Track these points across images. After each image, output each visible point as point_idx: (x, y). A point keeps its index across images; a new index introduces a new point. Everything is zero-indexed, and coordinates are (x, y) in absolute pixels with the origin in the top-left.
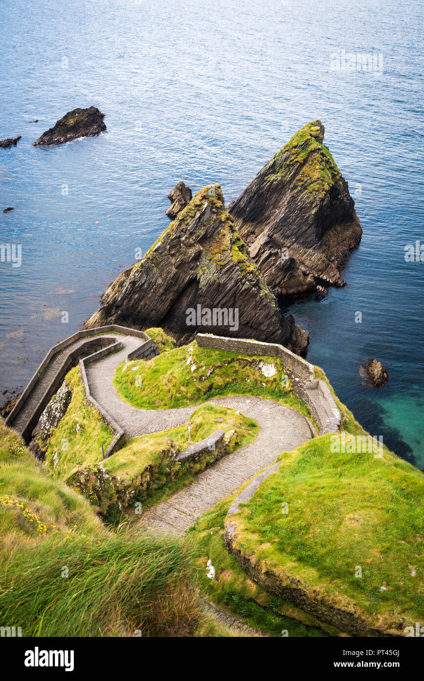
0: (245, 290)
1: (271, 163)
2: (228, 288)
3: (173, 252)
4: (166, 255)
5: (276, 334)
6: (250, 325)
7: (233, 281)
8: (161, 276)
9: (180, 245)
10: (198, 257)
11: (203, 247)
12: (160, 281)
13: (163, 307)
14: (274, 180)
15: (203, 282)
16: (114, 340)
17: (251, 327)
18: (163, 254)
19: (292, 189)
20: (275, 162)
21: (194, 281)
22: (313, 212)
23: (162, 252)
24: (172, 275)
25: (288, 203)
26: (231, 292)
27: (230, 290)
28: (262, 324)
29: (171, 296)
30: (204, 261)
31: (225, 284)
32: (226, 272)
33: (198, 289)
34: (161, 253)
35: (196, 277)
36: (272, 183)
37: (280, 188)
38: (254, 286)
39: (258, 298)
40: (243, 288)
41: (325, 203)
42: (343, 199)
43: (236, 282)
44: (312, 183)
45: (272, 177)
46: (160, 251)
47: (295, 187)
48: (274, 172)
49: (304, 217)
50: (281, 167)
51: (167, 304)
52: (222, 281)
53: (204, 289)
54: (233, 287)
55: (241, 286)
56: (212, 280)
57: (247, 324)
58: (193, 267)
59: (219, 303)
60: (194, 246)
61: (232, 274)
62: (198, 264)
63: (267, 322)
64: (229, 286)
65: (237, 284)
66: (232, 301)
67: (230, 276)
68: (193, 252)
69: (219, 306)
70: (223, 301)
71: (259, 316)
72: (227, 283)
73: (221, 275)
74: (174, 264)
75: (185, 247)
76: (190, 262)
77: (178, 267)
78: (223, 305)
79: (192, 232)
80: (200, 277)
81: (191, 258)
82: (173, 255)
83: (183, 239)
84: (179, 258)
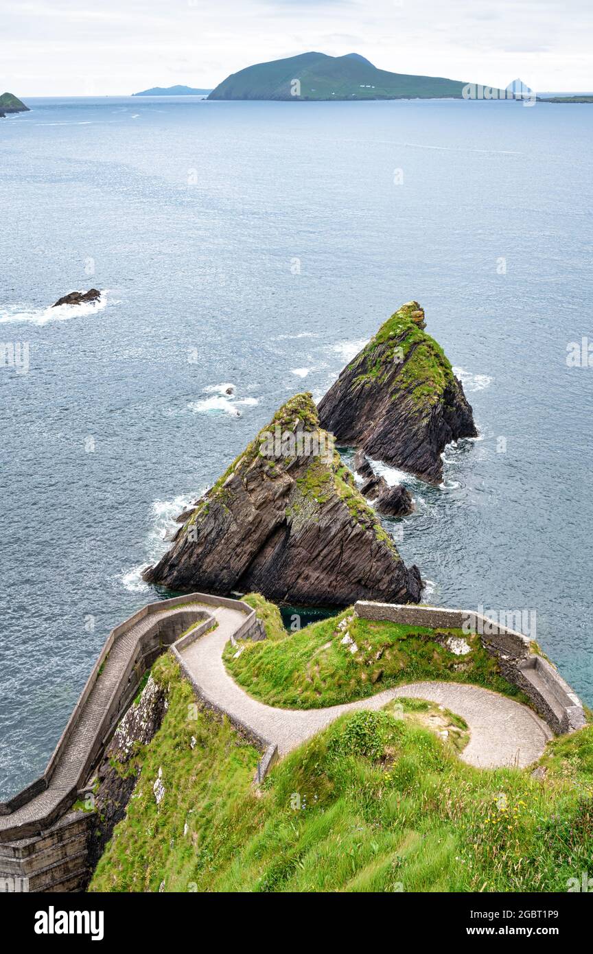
0: (357, 535)
1: (361, 360)
2: (332, 534)
3: (251, 487)
4: (242, 491)
5: (400, 595)
6: (363, 583)
7: (338, 526)
8: (236, 520)
9: (262, 477)
10: (288, 489)
11: (294, 478)
12: (234, 528)
13: (239, 564)
14: (366, 383)
15: (296, 529)
17: (365, 586)
18: (239, 489)
19: (392, 394)
20: (365, 358)
21: (283, 526)
22: (425, 422)
23: (237, 488)
24: (251, 518)
25: (388, 412)
26: (336, 540)
27: (335, 536)
28: (380, 581)
29: (249, 548)
30: (297, 497)
31: (328, 528)
32: (328, 512)
33: (289, 536)
34: (234, 489)
35: (286, 519)
36: (363, 386)
37: (374, 393)
38: (368, 528)
39: (373, 547)
40: (354, 533)
41: (438, 411)
42: (460, 406)
43: (344, 526)
44: (419, 385)
45: (363, 378)
46: (234, 486)
47: (396, 391)
48: (365, 372)
49: (411, 430)
50: (375, 365)
51: (246, 558)
52: (323, 524)
53: (298, 536)
54: (339, 531)
55: (350, 529)
56: (309, 524)
57: (359, 582)
58: (280, 506)
59: (318, 555)
60: (282, 477)
61: (338, 513)
62: (288, 501)
63: (387, 578)
64: (334, 531)
65: (344, 527)
66: (337, 552)
67: (335, 516)
68: (279, 485)
69: (320, 558)
70: (325, 552)
71: (376, 570)
72: (331, 527)
73: (321, 516)
74: (254, 504)
75: (269, 480)
76: (277, 499)
77: (259, 506)
78: (325, 557)
79: (279, 459)
80: (292, 519)
81: (278, 494)
82: (253, 491)
83: (267, 468)
84: (261, 495)
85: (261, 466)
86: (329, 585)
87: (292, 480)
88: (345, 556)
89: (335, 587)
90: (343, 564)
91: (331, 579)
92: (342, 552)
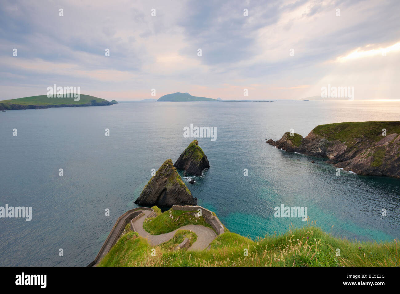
0: (181, 191)
3: (157, 181)
7: (177, 188)
10: (166, 182)
12: (153, 191)
13: (155, 199)
15: (168, 190)
16: (141, 212)
18: (155, 182)
20: (185, 152)
21: (165, 190)
22: (198, 165)
24: (157, 188)
25: (190, 163)
26: (177, 192)
29: (158, 195)
30: (168, 182)
31: (175, 190)
32: (175, 186)
33: (166, 192)
34: (153, 182)
35: (165, 188)
36: (185, 158)
37: (188, 159)
38: (184, 189)
39: (186, 193)
41: (201, 163)
42: (206, 161)
43: (179, 189)
44: (197, 157)
47: (192, 158)
48: (185, 155)
49: (195, 167)
51: (156, 198)
53: (168, 192)
56: (171, 189)
57: (183, 202)
58: (164, 185)
60: (164, 178)
61: (177, 186)
62: (166, 184)
63: (189, 201)
64: (176, 190)
66: (177, 195)
68: (164, 180)
70: (174, 195)
71: (186, 199)
73: (173, 187)
75: (161, 179)
76: (163, 183)
77: (159, 185)
79: (163, 174)
80: (167, 188)
83: (161, 176)
84: (160, 183)
85: (160, 176)
87: (167, 179)
88: (179, 196)
90: (179, 198)
92: (178, 195)
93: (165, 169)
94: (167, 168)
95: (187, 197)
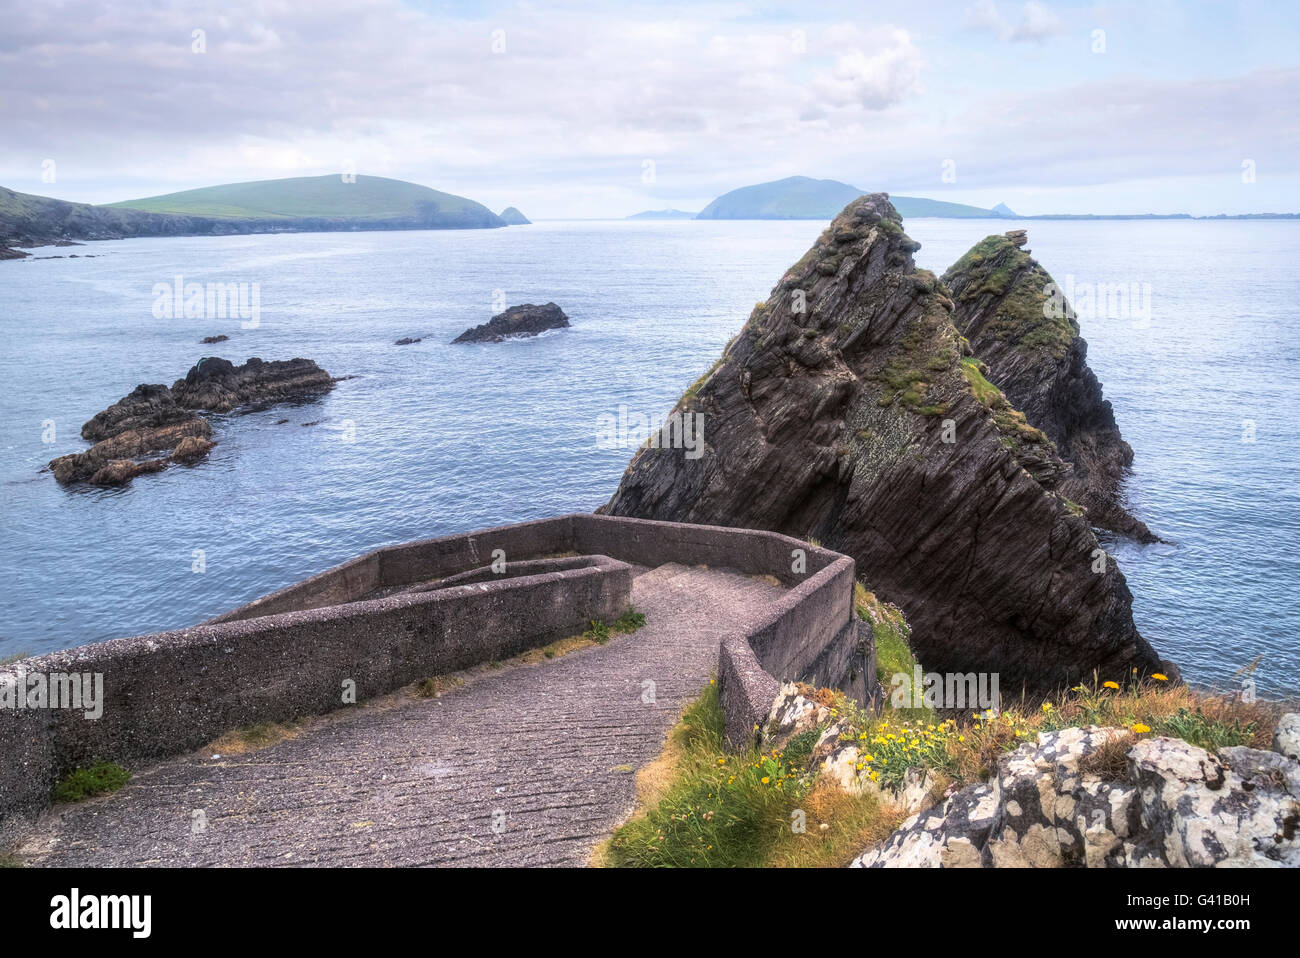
0: (1017, 498)
2: (956, 494)
3: (760, 391)
4: (739, 402)
6: (1024, 623)
8: (721, 466)
9: (786, 366)
10: (843, 402)
11: (858, 372)
12: (717, 484)
15: (862, 481)
17: (1029, 633)
18: (730, 400)
21: (831, 477)
23: (728, 394)
24: (756, 461)
26: (963, 512)
27: (960, 501)
30: (866, 410)
31: (944, 479)
33: (844, 502)
34: (722, 398)
35: (837, 464)
40: (1010, 494)
43: (986, 474)
46: (721, 391)
52: (933, 470)
53: (868, 500)
54: (972, 488)
55: (1002, 482)
56: (896, 469)
57: (1013, 622)
58: (826, 434)
59: (914, 549)
60: (831, 367)
61: (972, 443)
62: (842, 425)
63: (1086, 617)
64: (959, 486)
65: (986, 479)
66: (964, 543)
67: (965, 450)
68: (828, 382)
69: (919, 557)
70: (932, 541)
71: (1062, 592)
72: (952, 478)
73: (928, 449)
74: (764, 430)
75: (802, 371)
76: (820, 416)
77: (778, 432)
78: (933, 552)
79: (827, 321)
80: (853, 461)
81: (822, 403)
82: (764, 398)
83: (800, 342)
84: (782, 408)
86: (937, 625)
87: (854, 378)
88: (986, 551)
89: (950, 631)
90: (977, 572)
91: (942, 611)
92: (976, 543)
93: (848, 266)
94: (862, 266)
95: (1068, 568)
